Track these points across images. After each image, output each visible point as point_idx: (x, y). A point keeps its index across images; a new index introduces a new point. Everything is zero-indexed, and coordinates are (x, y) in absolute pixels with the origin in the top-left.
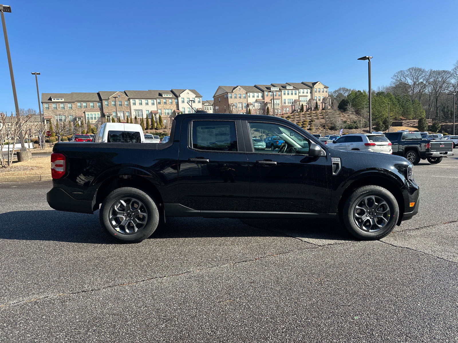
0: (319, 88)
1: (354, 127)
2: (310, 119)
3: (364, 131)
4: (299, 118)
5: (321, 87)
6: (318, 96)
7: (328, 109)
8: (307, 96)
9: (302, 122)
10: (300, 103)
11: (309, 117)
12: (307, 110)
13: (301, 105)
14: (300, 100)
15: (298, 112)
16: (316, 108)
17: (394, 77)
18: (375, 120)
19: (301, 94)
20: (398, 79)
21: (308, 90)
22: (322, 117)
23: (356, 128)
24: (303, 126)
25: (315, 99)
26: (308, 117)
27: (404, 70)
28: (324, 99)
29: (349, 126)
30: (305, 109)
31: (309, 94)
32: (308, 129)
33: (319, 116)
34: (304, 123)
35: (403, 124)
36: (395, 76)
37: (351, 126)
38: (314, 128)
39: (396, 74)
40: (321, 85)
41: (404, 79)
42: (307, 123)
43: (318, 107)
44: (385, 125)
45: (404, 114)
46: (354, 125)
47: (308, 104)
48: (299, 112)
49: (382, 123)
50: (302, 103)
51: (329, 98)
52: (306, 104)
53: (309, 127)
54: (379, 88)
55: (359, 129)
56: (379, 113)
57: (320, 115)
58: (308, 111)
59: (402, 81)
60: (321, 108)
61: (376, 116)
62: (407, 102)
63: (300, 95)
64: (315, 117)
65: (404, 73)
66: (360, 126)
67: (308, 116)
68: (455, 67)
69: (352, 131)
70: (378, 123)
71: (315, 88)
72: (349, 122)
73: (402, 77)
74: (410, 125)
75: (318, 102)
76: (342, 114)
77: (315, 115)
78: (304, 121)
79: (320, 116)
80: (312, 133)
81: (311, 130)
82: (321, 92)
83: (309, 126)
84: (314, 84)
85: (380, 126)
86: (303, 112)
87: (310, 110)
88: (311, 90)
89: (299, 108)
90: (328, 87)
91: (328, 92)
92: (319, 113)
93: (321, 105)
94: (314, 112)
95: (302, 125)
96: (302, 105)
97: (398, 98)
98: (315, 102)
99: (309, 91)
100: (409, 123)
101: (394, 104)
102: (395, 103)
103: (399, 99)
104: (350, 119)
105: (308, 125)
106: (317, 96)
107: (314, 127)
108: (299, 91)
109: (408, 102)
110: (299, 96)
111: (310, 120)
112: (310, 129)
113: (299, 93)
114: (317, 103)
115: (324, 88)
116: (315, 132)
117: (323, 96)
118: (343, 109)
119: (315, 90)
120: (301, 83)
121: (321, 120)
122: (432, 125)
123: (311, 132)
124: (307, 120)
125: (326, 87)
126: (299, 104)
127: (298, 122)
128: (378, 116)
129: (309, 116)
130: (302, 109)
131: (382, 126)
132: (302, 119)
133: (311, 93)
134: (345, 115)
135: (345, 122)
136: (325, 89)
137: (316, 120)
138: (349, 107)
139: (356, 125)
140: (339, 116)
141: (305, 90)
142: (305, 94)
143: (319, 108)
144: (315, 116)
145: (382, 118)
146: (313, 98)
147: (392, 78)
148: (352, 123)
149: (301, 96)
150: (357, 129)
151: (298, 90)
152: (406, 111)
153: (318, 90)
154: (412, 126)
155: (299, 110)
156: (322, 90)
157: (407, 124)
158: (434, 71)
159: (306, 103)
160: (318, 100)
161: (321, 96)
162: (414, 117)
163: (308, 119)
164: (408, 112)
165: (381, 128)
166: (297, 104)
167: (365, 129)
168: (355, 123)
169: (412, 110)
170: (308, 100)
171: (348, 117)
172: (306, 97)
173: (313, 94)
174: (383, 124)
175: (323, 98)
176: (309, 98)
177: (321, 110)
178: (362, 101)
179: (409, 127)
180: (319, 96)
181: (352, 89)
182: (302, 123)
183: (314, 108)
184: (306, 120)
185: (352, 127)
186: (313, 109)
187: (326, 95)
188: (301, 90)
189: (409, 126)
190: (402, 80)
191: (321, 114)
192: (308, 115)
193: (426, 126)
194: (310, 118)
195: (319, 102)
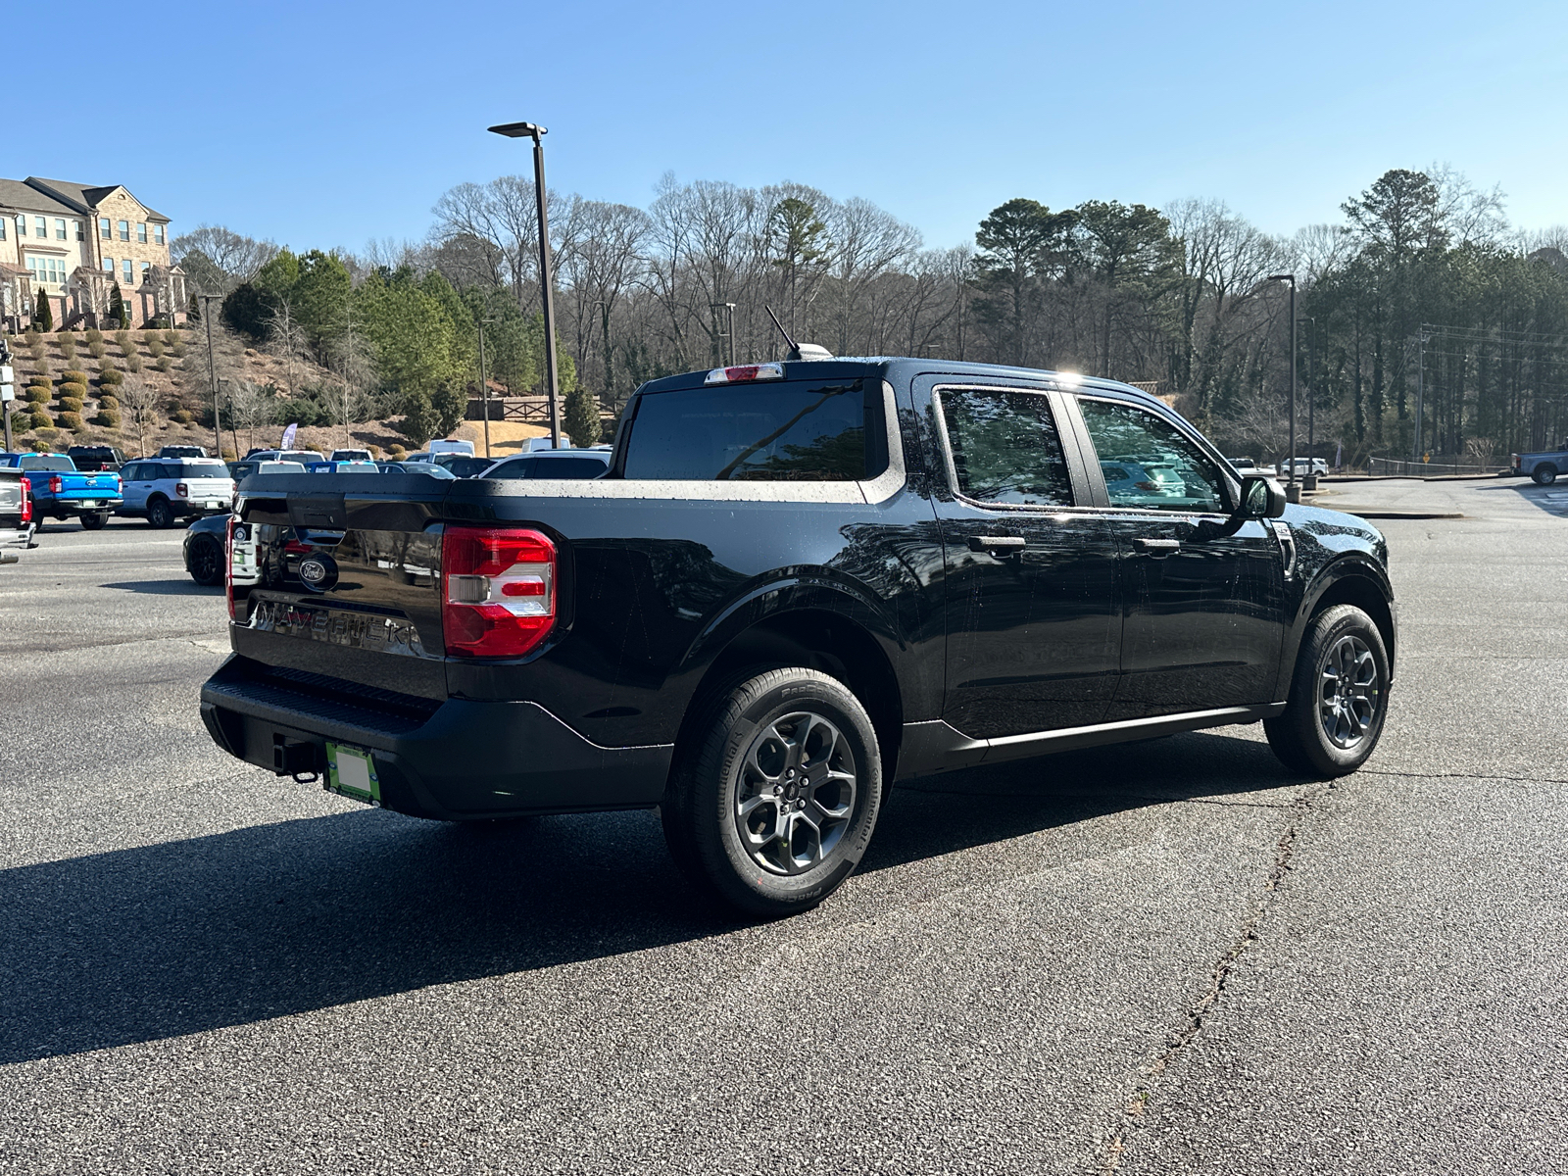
0: (124, 218)
1: (314, 418)
2: (94, 370)
3: (357, 436)
4: (32, 363)
5: (135, 214)
6: (118, 259)
7: (177, 324)
8: (62, 253)
9: (56, 383)
10: (31, 281)
11: (86, 360)
12: (69, 323)
13: (37, 293)
14: (28, 267)
15: (22, 327)
16: (117, 314)
17: (443, 207)
18: (397, 391)
19: (31, 239)
20: (460, 219)
21: (69, 221)
22: (154, 362)
23: (322, 421)
24: (62, 402)
25: (104, 269)
26: (80, 359)
27: (480, 184)
28: (152, 277)
29: (290, 409)
30: (56, 317)
31: (73, 244)
32: (91, 421)
33: (135, 355)
34: (67, 385)
35: (506, 410)
36: (448, 203)
37: (297, 411)
38: (123, 417)
39: (450, 198)
40: (134, 206)
41: (481, 220)
42: (84, 389)
43: (126, 310)
44: (442, 413)
45: (500, 370)
46: (311, 408)
47: (73, 292)
48: (27, 327)
49: (429, 405)
50: (40, 283)
51: (174, 271)
52: (62, 294)
53: (95, 407)
54: (375, 249)
55: (335, 426)
56: (408, 358)
57: (141, 353)
58: (74, 330)
59: (474, 229)
60: (137, 318)
61: (399, 370)
62: (507, 320)
63: (22, 240)
64: (117, 361)
65: (481, 195)
66: (340, 413)
67: (81, 355)
68: (660, 197)
69: (306, 435)
70: (415, 402)
71: (102, 214)
72: (284, 395)
73: (473, 213)
74: (534, 417)
75: (122, 286)
76: (247, 353)
77: (118, 350)
78: (65, 379)
79: (142, 358)
80: (117, 440)
81: (108, 426)
82: (134, 237)
83: (95, 403)
84: (96, 195)
85: (422, 418)
86: (47, 329)
87: (83, 322)
88: (81, 225)
89: (27, 307)
90: (168, 221)
91: (166, 241)
92: (136, 342)
93: (137, 301)
94: (108, 335)
95: (55, 397)
96: (42, 294)
97: (472, 300)
98: (109, 285)
99: (72, 227)
100: (528, 410)
101: (461, 324)
102: (464, 321)
103: (476, 306)
104: (290, 378)
105: (88, 400)
106: (113, 255)
107: (119, 411)
108: (20, 222)
109: (512, 318)
110: (21, 250)
111: (96, 376)
112: (101, 420)
113: (20, 230)
114: (116, 291)
115: (148, 220)
116: (128, 433)
117: (142, 257)
118: (246, 330)
119: (103, 225)
120: (25, 183)
121: (150, 375)
122: (612, 417)
123: (109, 433)
124: (81, 373)
125: (154, 218)
126: (25, 288)
127: (33, 383)
128: (404, 373)
129: (87, 351)
130: (42, 317)
131: (430, 416)
132: (50, 368)
133: (83, 236)
134: (260, 358)
135: (270, 392)
136: (154, 230)
137: (128, 376)
138: (282, 323)
139: (321, 406)
140: (231, 360)
141: (50, 219)
142: (52, 241)
143: (130, 314)
144: (118, 355)
145: (422, 380)
146: (98, 267)
147: (434, 210)
148: (298, 396)
149: (31, 246)
150: (329, 425)
151: (14, 216)
152: (509, 356)
153: (117, 228)
154: (539, 419)
155: (25, 321)
156: (136, 231)
157: (522, 410)
158: (587, 204)
159: (60, 284)
160: (119, 276)
161: (135, 260)
162: (537, 382)
163: (84, 370)
164: (516, 363)
165: (430, 426)
166: (14, 290)
167: (360, 428)
168: (313, 397)
169: (530, 353)
170: (69, 272)
171: (277, 368)
172: (56, 258)
173: (95, 243)
174: (435, 406)
175: (147, 270)
176: (73, 260)
177: (140, 328)
178: (334, 299)
179: (529, 423)
180: (127, 256)
181: (258, 241)
182: (56, 390)
183: (105, 314)
184: (72, 373)
185: (304, 414)
186: (99, 317)
187: (159, 255)
188: (32, 221)
189: (529, 419)
190: (474, 224)
191: (147, 350)
192: (78, 349)
193: (594, 423)
194: (95, 363)
195: (126, 287)
